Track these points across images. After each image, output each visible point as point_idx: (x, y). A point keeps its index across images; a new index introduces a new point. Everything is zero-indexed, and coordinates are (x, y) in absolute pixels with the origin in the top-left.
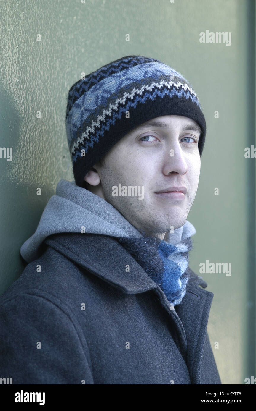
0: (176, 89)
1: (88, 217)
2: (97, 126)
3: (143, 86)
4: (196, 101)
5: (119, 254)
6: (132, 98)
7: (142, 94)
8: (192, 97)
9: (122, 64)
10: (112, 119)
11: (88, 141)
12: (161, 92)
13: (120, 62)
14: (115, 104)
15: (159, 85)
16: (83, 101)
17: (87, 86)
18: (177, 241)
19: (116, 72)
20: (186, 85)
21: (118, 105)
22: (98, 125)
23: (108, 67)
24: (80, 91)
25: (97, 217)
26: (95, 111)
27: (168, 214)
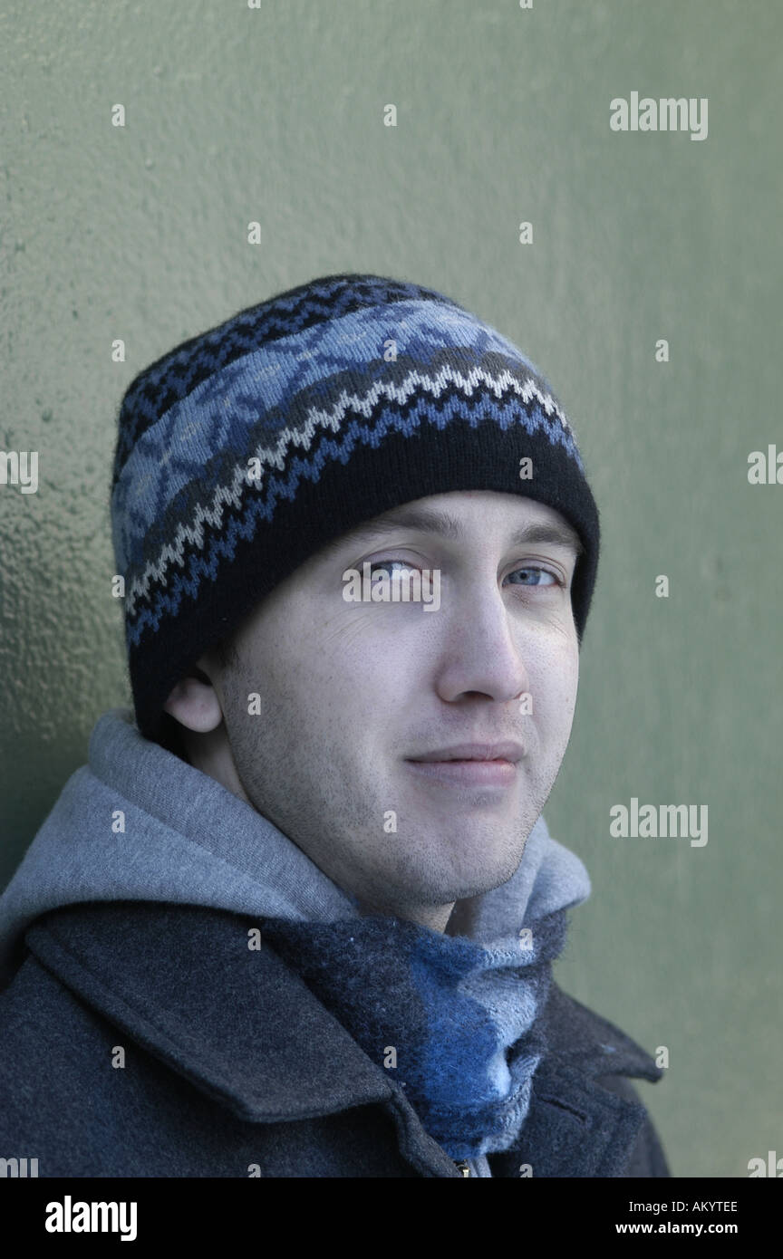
0: (494, 398)
1: (158, 846)
2: (214, 524)
3: (375, 383)
4: (564, 442)
5: (253, 977)
6: (336, 427)
7: (371, 413)
8: (551, 427)
9: (309, 306)
10: (265, 501)
11: (180, 575)
12: (440, 408)
13: (304, 295)
14: (278, 446)
15: (434, 382)
16: (169, 434)
17: (183, 378)
18: (506, 923)
19: (286, 333)
20: (531, 383)
21: (286, 451)
22: (215, 518)
23: (259, 314)
24: (159, 398)
25: (192, 846)
26: (206, 469)
27: (455, 840)
